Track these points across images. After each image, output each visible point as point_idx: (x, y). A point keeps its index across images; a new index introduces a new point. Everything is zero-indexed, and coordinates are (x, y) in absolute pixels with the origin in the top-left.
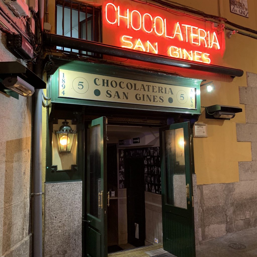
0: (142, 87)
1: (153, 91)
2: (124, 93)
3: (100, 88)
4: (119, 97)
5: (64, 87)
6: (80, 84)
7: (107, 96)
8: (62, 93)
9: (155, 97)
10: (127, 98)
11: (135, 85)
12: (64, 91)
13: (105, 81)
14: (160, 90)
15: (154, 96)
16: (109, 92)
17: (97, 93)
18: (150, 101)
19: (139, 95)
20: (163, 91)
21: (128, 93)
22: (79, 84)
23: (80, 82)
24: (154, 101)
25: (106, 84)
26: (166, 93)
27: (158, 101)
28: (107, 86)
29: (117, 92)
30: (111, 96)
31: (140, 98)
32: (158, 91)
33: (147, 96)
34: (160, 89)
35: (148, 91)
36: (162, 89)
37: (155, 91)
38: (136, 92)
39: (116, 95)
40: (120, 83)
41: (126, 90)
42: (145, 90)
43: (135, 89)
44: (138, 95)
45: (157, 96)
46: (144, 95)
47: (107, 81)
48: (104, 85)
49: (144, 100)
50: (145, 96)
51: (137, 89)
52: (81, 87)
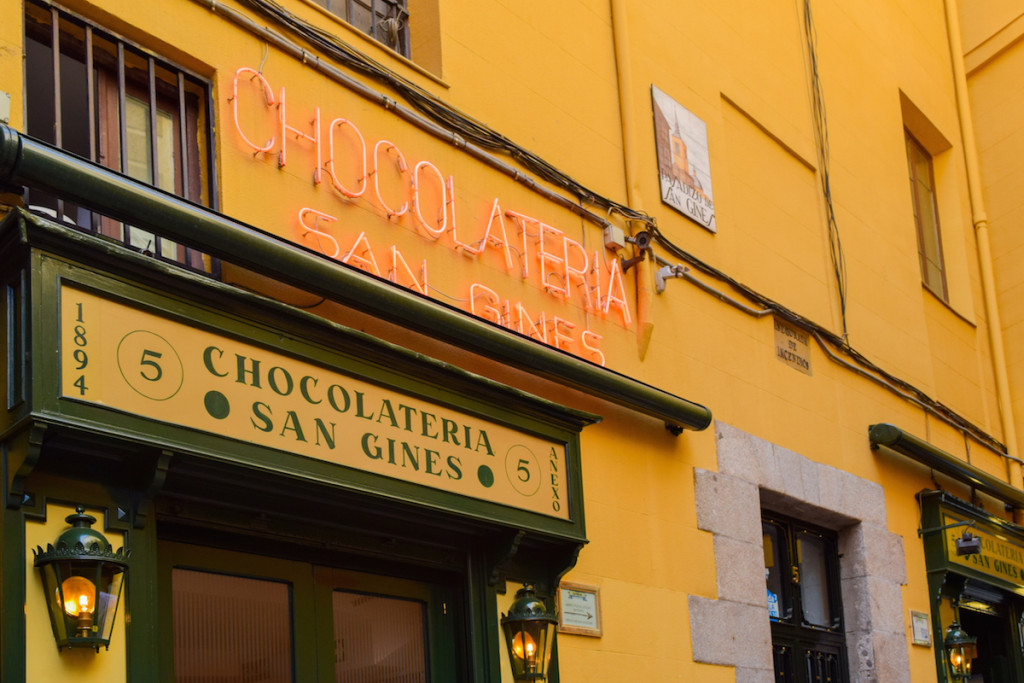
0: (386, 412)
1: (425, 433)
2: (319, 422)
3: (228, 387)
4: (301, 437)
5: (85, 363)
6: (148, 358)
7: (255, 425)
8: (75, 385)
9: (434, 457)
10: (332, 445)
11: (360, 396)
12: (82, 379)
13: (248, 366)
14: (449, 432)
15: (428, 453)
16: (262, 409)
17: (217, 404)
18: (416, 467)
19: (376, 438)
20: (461, 435)
21: (333, 425)
22: (145, 359)
23: (147, 352)
24: (429, 470)
25: (249, 377)
26: (468, 445)
27: (444, 474)
28: (256, 383)
29: (293, 415)
30: (269, 428)
31: (379, 450)
32: (441, 436)
33: (405, 446)
34: (450, 427)
35: (408, 427)
36: (455, 429)
37: (431, 432)
38: (365, 426)
39: (291, 424)
40: (304, 381)
41: (325, 412)
42: (394, 423)
43: (360, 413)
44: (371, 440)
45: (437, 454)
46: (391, 443)
47: (256, 364)
48: (241, 378)
49: (392, 460)
50: (398, 449)
51: (366, 413)
52: (152, 372)
